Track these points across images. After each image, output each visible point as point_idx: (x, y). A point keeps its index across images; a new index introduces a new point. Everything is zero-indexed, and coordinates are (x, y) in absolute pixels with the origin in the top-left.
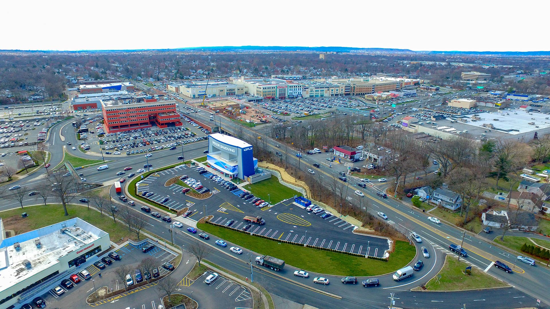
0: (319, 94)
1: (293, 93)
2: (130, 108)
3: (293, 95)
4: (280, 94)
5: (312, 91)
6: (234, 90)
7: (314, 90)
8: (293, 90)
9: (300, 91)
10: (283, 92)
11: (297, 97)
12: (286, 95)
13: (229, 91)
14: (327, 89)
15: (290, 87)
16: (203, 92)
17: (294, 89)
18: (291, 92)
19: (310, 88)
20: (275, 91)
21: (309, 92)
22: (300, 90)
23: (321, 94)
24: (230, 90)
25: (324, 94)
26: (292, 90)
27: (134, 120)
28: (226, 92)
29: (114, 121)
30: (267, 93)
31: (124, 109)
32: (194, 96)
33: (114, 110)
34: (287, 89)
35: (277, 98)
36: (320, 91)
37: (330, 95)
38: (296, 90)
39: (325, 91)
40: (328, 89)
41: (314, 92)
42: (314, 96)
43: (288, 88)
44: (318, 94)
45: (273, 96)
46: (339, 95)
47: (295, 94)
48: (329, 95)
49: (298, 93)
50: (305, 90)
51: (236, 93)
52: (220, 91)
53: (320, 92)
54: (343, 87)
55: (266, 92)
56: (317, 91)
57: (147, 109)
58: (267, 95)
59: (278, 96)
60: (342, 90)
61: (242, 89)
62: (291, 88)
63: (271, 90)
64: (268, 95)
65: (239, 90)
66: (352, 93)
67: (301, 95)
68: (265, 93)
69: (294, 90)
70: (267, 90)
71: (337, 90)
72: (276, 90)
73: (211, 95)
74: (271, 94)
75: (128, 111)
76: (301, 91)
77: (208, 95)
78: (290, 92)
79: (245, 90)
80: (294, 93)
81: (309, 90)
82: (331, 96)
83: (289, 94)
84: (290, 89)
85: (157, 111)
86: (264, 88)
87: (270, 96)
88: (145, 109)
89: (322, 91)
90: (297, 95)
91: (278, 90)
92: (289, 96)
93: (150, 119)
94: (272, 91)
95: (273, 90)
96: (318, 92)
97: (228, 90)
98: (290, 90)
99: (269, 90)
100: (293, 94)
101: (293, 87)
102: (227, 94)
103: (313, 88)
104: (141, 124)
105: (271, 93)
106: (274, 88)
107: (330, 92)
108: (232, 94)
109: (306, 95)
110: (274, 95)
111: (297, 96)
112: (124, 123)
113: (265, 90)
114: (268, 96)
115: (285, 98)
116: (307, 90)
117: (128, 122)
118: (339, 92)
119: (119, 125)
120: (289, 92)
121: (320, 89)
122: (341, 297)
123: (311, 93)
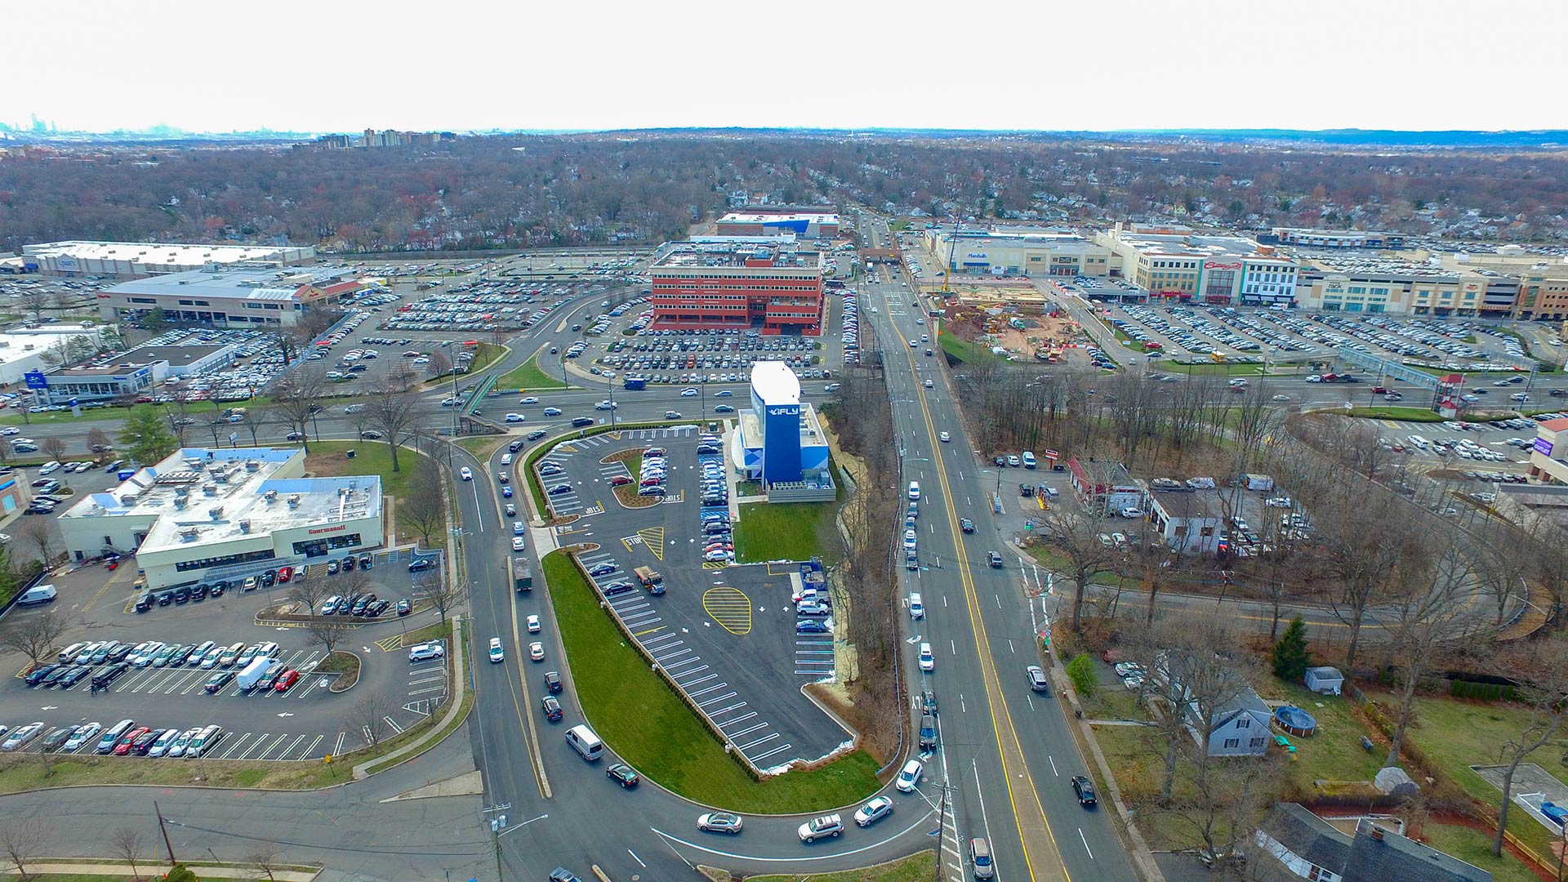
0: (1365, 303)
1: (1261, 288)
2: (706, 277)
3: (1260, 296)
4: (1210, 288)
5: (1335, 287)
6: (1075, 260)
7: (1345, 286)
8: (1263, 278)
9: (1290, 285)
10: (1224, 283)
11: (1271, 303)
12: (1235, 293)
13: (1057, 263)
14: (1401, 287)
15: (1252, 268)
16: (979, 256)
17: (1268, 276)
18: (1254, 283)
19: (1331, 277)
20: (1196, 278)
21: (1324, 290)
22: (1290, 281)
23: (1372, 302)
24: (1063, 259)
25: (1386, 303)
26: (1258, 280)
27: (713, 306)
28: (1048, 263)
29: (667, 302)
30: (1165, 281)
31: (692, 276)
32: (952, 264)
33: (669, 276)
34: (1238, 273)
35: (1200, 300)
36: (1368, 291)
37: (1413, 310)
38: (1274, 280)
39: (1390, 293)
40: (1408, 287)
41: (1345, 294)
42: (1342, 307)
43: (1244, 272)
44: (1359, 302)
45: (1186, 291)
46: (1454, 313)
47: (1267, 294)
48: (1408, 309)
49: (1281, 291)
50: (1308, 282)
51: (1081, 271)
52: (1033, 259)
53: (1367, 295)
54: (1480, 285)
55: (1161, 275)
56: (1357, 290)
57: (745, 283)
58: (1164, 284)
59: (1203, 292)
60: (1470, 296)
61: (1102, 261)
62: (1255, 272)
63: (1181, 270)
64: (1168, 285)
65: (1092, 261)
66: (1518, 311)
67: (1292, 297)
68: (1157, 280)
69: (1267, 280)
70: (1166, 270)
71: (1447, 295)
72: (1200, 272)
73: (1003, 268)
74: (1180, 285)
75: (702, 282)
76: (1293, 285)
77: (994, 268)
78: (1250, 283)
79: (1111, 263)
80: (1265, 289)
81: (1324, 284)
82: (1417, 312)
83: (1244, 291)
84: (1252, 275)
85: (769, 290)
86: (1156, 264)
87: (1176, 290)
88: (739, 282)
89: (1379, 291)
90: (1276, 297)
91: (1206, 273)
92: (1244, 295)
93: (750, 305)
94: (1185, 276)
95: (1189, 271)
96: (1360, 295)
97: (1055, 260)
98: (1251, 279)
99: (1174, 270)
100: (1261, 292)
101: (1264, 269)
102: (1051, 270)
103: (1344, 278)
104: (706, 318)
105: (1180, 282)
106: (1193, 265)
107: (1411, 298)
108: (1067, 272)
109: (1310, 300)
110: (1190, 287)
111: (1273, 299)
112: (688, 310)
113: (1159, 270)
114: (1168, 290)
115: (1227, 301)
116: (1315, 282)
117: (698, 310)
118: (1457, 301)
119: (677, 314)
120: (1247, 282)
121: (1369, 286)
122: (549, 795)
123: (1329, 294)
